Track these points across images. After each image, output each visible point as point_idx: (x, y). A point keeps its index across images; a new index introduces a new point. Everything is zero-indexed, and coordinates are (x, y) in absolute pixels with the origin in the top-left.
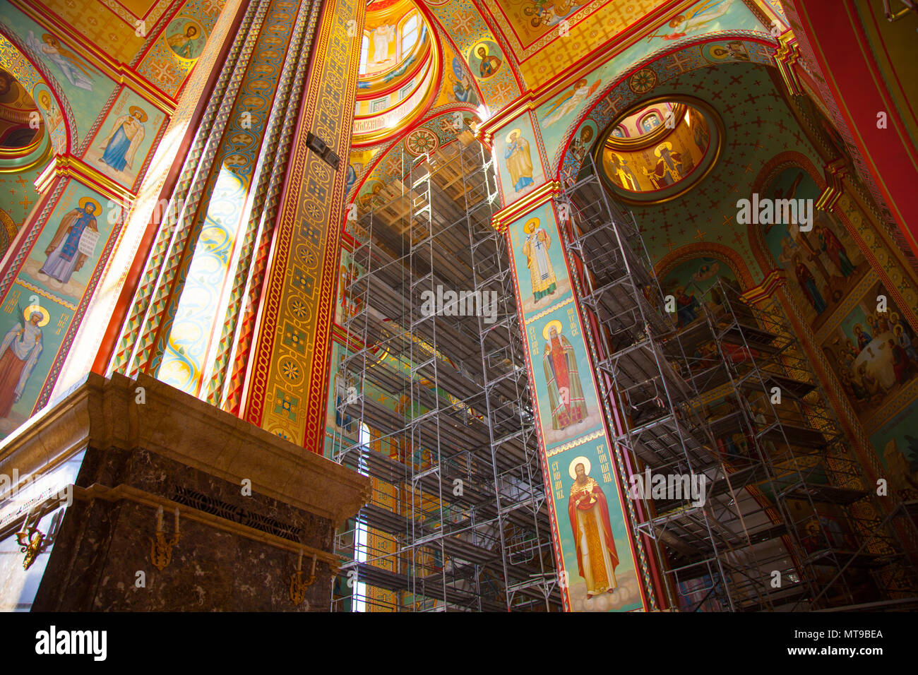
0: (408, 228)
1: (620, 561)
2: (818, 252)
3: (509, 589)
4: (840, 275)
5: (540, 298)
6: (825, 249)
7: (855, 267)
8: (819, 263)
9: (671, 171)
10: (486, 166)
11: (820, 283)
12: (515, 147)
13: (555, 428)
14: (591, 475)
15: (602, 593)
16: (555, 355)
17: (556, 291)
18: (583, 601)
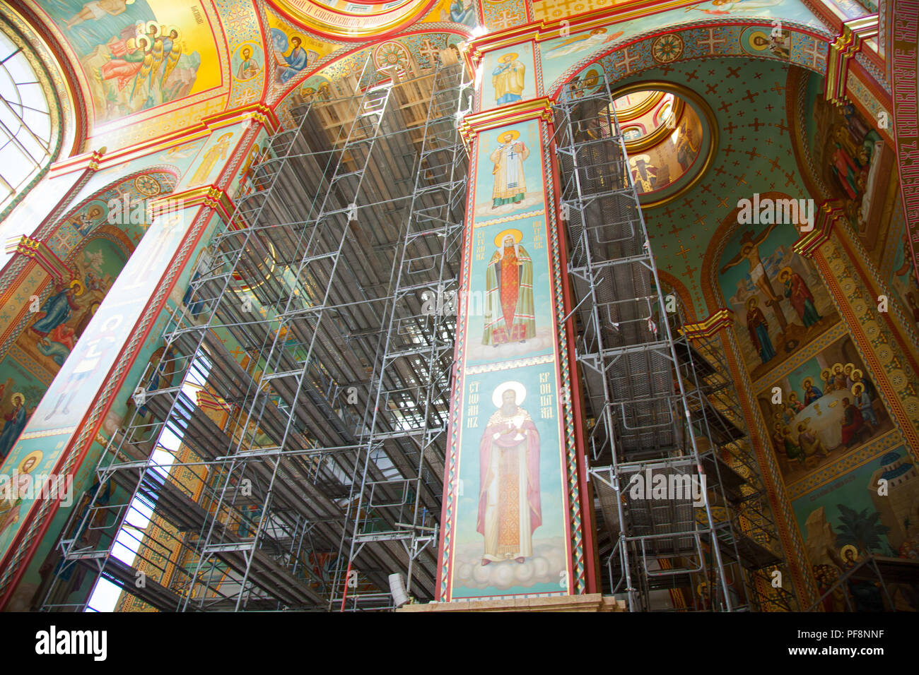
0: (343, 141)
1: (545, 521)
2: (780, 298)
3: (357, 538)
4: (800, 324)
5: (500, 205)
6: (789, 295)
7: (821, 318)
8: (778, 309)
9: (642, 181)
10: (463, 86)
11: (774, 330)
12: (507, 67)
13: (486, 341)
14: (523, 407)
15: (507, 561)
16: (506, 264)
17: (523, 202)
18: (474, 566)
